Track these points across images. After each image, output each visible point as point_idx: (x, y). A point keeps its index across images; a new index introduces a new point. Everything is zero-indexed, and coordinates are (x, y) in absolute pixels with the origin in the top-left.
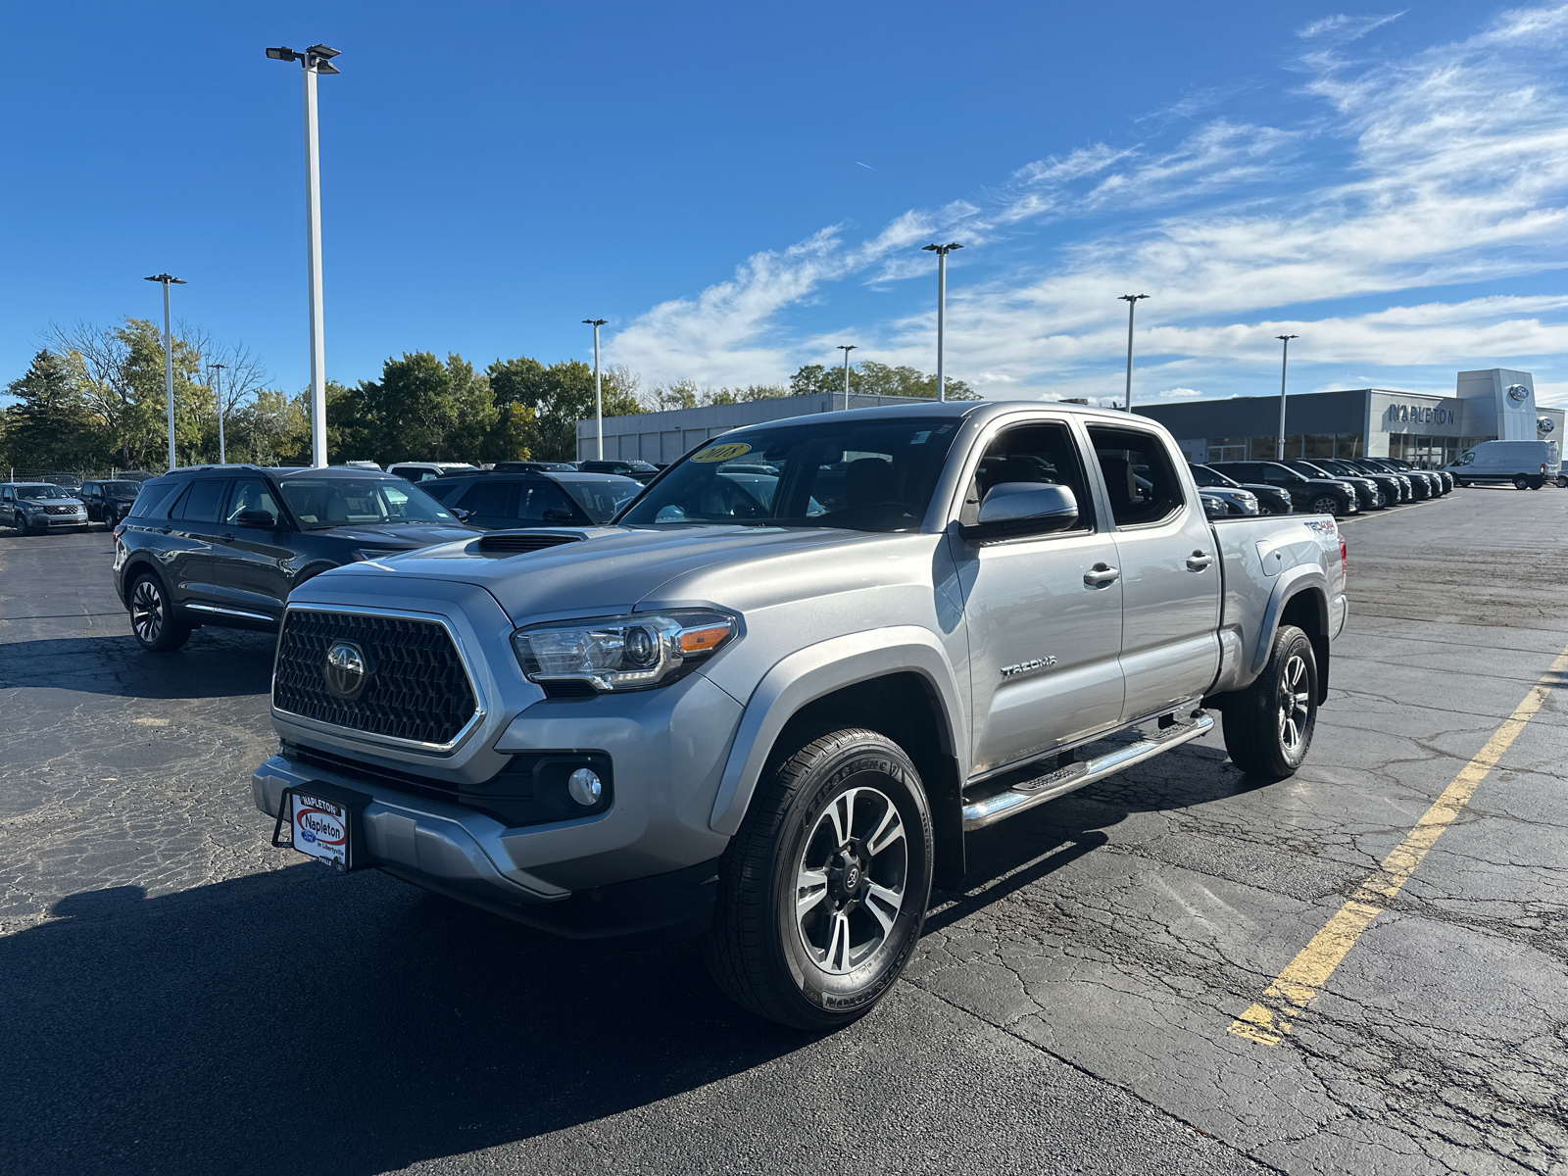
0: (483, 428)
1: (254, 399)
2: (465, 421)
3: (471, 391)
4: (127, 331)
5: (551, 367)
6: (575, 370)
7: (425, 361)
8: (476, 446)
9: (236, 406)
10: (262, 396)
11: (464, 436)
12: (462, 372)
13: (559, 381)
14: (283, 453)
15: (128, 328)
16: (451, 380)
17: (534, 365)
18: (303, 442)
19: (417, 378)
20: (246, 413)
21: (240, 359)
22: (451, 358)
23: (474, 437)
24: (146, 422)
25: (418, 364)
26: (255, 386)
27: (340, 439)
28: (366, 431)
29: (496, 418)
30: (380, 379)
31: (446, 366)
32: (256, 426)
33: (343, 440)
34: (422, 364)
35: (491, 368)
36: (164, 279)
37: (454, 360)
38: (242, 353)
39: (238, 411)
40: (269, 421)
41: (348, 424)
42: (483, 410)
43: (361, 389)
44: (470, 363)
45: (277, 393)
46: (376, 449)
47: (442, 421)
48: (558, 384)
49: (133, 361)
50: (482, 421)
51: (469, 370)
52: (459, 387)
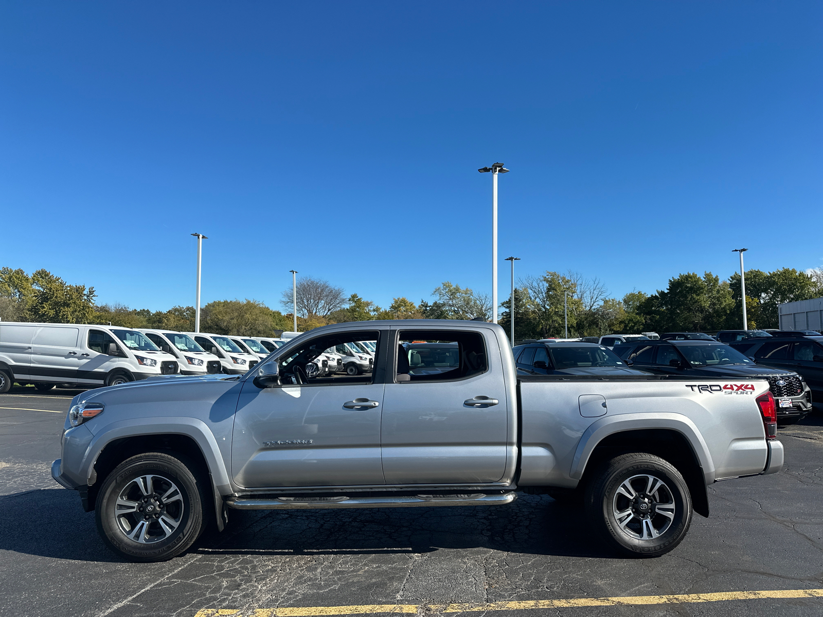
0: (725, 311)
1: (602, 303)
2: (715, 308)
3: (718, 291)
4: (547, 277)
5: (770, 273)
6: (786, 274)
7: (691, 278)
8: (721, 322)
9: (593, 308)
10: (606, 302)
11: (714, 316)
12: (712, 281)
13: (774, 281)
14: (615, 329)
15: (547, 275)
16: (705, 287)
17: (758, 273)
18: (625, 323)
19: (687, 287)
20: (598, 310)
21: (596, 285)
22: (706, 275)
23: (720, 317)
24: (552, 317)
25: (687, 280)
26: (602, 297)
27: (644, 321)
28: (658, 317)
29: (733, 305)
30: (667, 289)
31: (703, 279)
32: (602, 316)
33: (646, 322)
34: (689, 279)
35: (731, 278)
36: (511, 259)
37: (708, 276)
38: (597, 282)
39: (594, 309)
40: (608, 314)
41: (649, 313)
42: (725, 301)
43: (657, 294)
44: (717, 276)
45: (613, 300)
46: (663, 326)
47: (702, 310)
48: (774, 283)
49: (549, 290)
50: (724, 308)
51: (716, 280)
52: (710, 291)
